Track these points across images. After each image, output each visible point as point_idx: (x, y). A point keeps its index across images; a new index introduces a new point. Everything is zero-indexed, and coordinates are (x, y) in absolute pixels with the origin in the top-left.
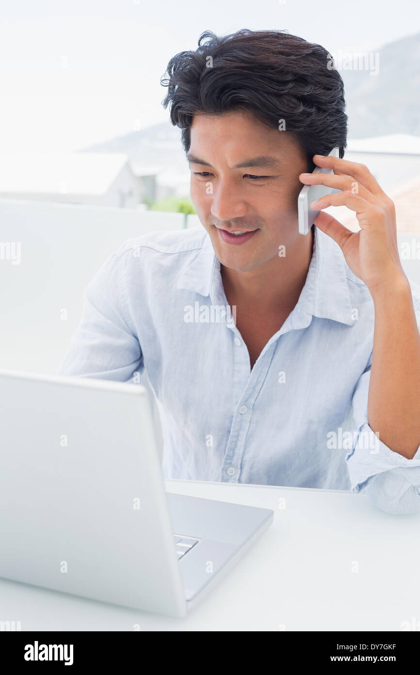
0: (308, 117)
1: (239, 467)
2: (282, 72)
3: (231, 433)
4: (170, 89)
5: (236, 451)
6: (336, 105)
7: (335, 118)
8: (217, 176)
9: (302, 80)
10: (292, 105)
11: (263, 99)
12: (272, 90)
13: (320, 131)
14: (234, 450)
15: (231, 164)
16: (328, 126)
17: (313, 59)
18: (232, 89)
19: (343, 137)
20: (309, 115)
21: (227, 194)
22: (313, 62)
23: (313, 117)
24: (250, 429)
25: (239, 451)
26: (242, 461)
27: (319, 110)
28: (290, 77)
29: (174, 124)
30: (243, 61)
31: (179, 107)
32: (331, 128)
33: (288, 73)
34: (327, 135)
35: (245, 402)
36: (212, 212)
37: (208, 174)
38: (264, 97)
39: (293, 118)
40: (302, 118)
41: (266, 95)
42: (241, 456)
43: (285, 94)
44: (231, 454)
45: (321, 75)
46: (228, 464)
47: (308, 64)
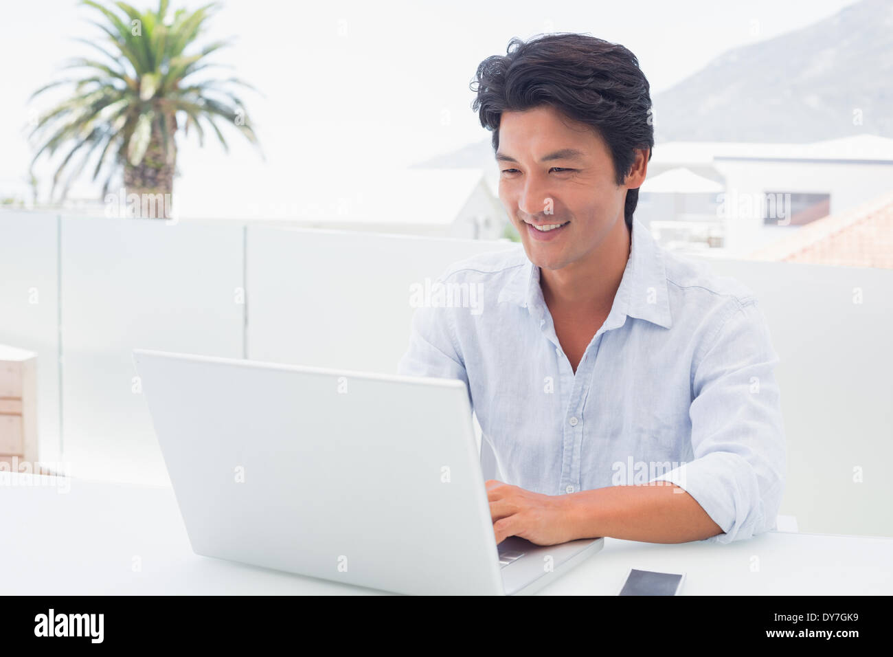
0: (608, 109)
1: (578, 482)
2: (581, 68)
3: (565, 447)
4: (479, 94)
5: (573, 466)
6: (638, 101)
7: (638, 114)
8: (525, 173)
9: (602, 75)
10: (592, 98)
11: (564, 92)
12: (571, 84)
13: (624, 125)
14: (570, 466)
15: (536, 159)
16: (631, 121)
17: (613, 57)
18: (536, 84)
19: (649, 133)
20: (611, 107)
21: (534, 190)
22: (613, 60)
23: (614, 110)
24: (584, 440)
25: (576, 465)
26: (580, 475)
27: (621, 104)
28: (590, 73)
29: (484, 125)
30: (543, 58)
31: (487, 107)
32: (634, 123)
33: (588, 68)
34: (630, 129)
35: (573, 411)
36: (520, 206)
37: (515, 171)
38: (565, 91)
39: (593, 109)
40: (602, 110)
41: (566, 88)
42: (578, 471)
43: (584, 88)
44: (568, 470)
45: (622, 73)
46: (566, 481)
47: (608, 61)
